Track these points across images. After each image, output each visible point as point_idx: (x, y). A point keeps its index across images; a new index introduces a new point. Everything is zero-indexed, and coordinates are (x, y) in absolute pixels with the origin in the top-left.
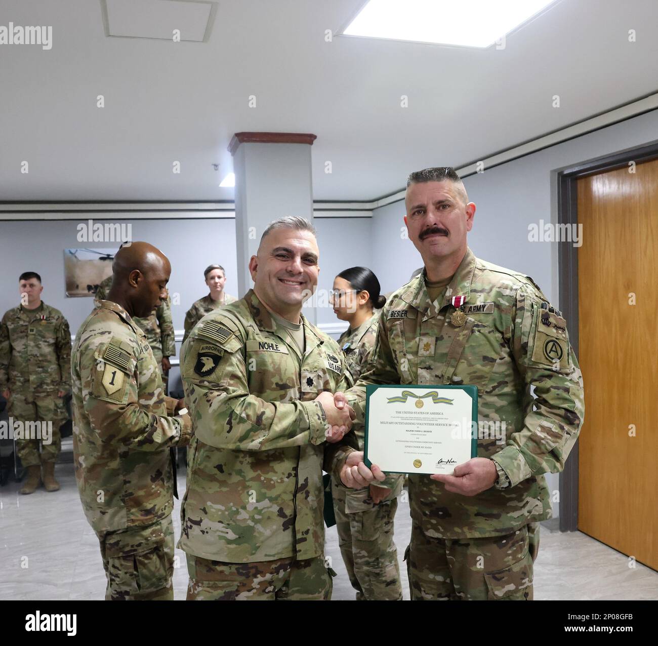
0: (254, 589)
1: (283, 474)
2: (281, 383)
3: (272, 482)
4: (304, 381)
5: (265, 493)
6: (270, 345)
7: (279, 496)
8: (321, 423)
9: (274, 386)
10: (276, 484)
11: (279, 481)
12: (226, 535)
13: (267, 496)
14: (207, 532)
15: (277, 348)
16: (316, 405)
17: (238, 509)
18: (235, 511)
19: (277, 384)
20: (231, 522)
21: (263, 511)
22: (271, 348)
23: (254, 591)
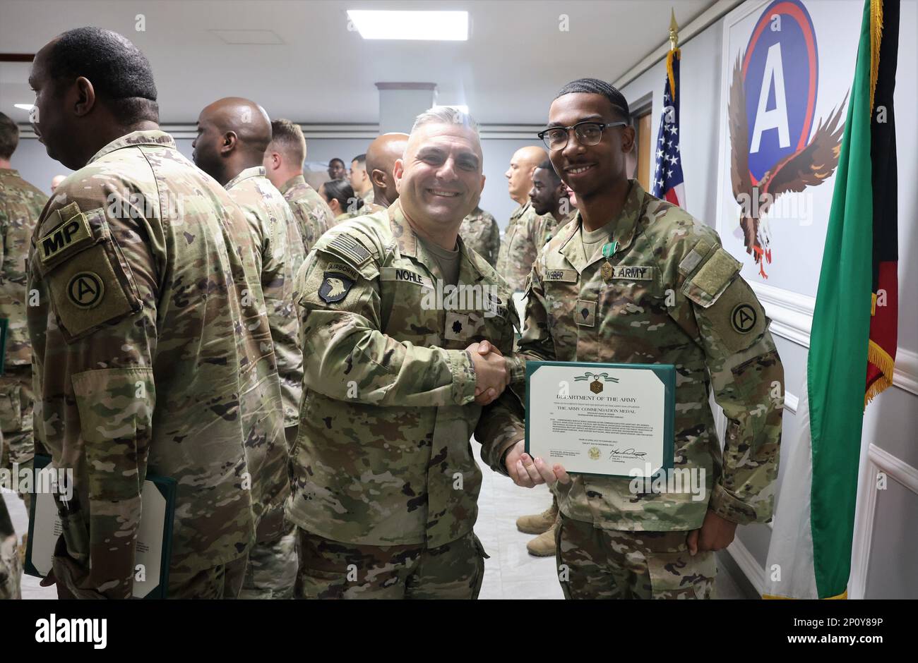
0: (367, 582)
1: (414, 442)
2: (418, 325)
3: (399, 451)
4: (449, 326)
5: (388, 464)
6: (412, 275)
7: (406, 469)
8: (468, 376)
9: (409, 328)
10: (403, 454)
11: (408, 450)
12: (333, 506)
13: (389, 467)
14: (310, 498)
15: (419, 280)
16: (464, 354)
17: (350, 477)
18: (346, 478)
19: (413, 326)
20: (341, 491)
21: (383, 486)
22: (412, 279)
23: (368, 585)
